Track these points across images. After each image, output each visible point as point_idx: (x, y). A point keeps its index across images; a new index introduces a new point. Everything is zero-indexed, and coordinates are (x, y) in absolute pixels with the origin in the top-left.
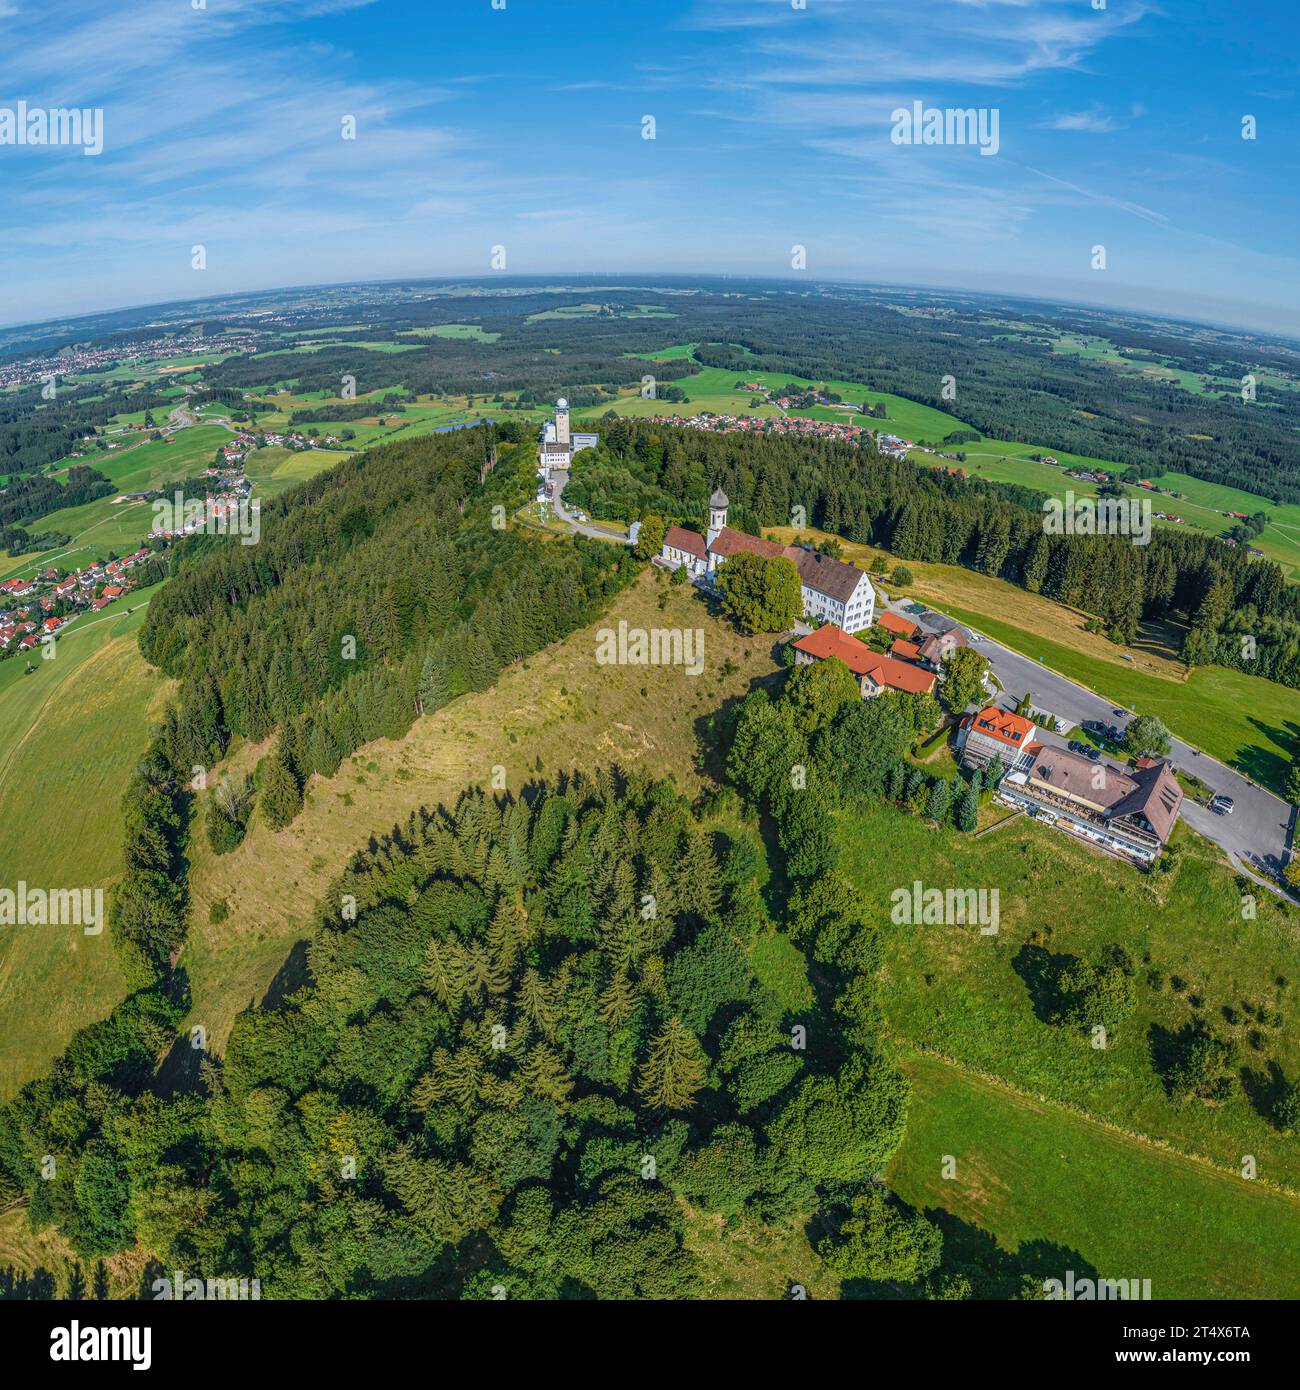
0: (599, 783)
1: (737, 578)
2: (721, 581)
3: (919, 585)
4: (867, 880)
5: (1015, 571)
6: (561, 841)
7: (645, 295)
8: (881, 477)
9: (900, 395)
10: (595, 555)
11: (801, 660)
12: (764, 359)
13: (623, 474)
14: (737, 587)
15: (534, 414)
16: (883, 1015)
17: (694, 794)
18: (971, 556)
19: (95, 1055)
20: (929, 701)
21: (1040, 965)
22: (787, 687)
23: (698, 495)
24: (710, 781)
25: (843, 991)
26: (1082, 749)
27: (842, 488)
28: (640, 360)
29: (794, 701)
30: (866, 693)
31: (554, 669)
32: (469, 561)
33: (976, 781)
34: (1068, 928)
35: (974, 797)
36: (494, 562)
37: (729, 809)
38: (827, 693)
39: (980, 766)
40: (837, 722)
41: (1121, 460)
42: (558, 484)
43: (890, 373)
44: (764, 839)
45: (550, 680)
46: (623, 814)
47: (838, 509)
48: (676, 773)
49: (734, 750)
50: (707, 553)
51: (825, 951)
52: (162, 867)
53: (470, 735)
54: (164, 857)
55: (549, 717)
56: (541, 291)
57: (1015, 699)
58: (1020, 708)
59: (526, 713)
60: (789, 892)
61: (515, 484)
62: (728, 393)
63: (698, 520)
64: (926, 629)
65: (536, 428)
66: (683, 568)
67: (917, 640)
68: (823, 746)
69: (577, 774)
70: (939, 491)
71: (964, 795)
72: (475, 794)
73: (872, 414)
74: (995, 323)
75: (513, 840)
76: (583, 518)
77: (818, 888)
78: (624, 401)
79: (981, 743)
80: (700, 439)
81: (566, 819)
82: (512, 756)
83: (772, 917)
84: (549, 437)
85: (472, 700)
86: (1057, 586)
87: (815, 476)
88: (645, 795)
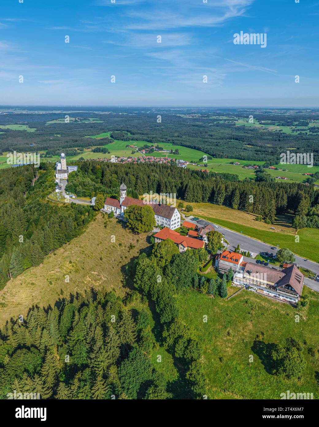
0: (86, 296)
1: (132, 214)
2: (126, 216)
3: (196, 211)
4: (191, 321)
5: (228, 202)
6: (72, 322)
7: (92, 114)
8: (179, 175)
9: (183, 146)
10: (80, 210)
11: (157, 241)
12: (136, 136)
13: (88, 180)
14: (132, 218)
15: (52, 159)
16: (206, 378)
17: (123, 295)
18: (212, 199)
20: (203, 251)
21: (262, 349)
22: (153, 251)
23: (115, 186)
24: (128, 290)
25: (189, 369)
26: (261, 263)
27: (166, 180)
28: (91, 138)
29: (156, 256)
30: (181, 250)
31: (66, 254)
32: (29, 216)
33: (225, 278)
34: (270, 332)
35: (225, 284)
36: (40, 215)
37: (136, 299)
38: (167, 252)
39: (225, 273)
40: (172, 262)
41: (262, 160)
42: (64, 185)
43: (179, 138)
44: (151, 309)
45: (65, 258)
46: (96, 307)
47: (165, 187)
48: (116, 288)
49: (136, 276)
50: (120, 206)
51: (179, 353)
53: (33, 284)
55: (65, 273)
56: (51, 112)
57: (234, 247)
58: (236, 250)
59: (55, 272)
60: (162, 330)
61: (46, 186)
62: (123, 149)
63: (116, 195)
64: (200, 226)
65: (53, 165)
66: (112, 212)
67: (197, 230)
68: (168, 272)
69: (77, 294)
70: (199, 178)
71: (221, 284)
72: (35, 308)
73: (174, 153)
74: (215, 117)
75: (52, 325)
76: (74, 197)
77: (173, 326)
78: (86, 154)
79: (224, 264)
80: (115, 166)
81: (74, 312)
82: (51, 290)
83: (157, 341)
84: (59, 168)
85: (33, 270)
86: (244, 206)
87: (156, 176)
88: (104, 298)
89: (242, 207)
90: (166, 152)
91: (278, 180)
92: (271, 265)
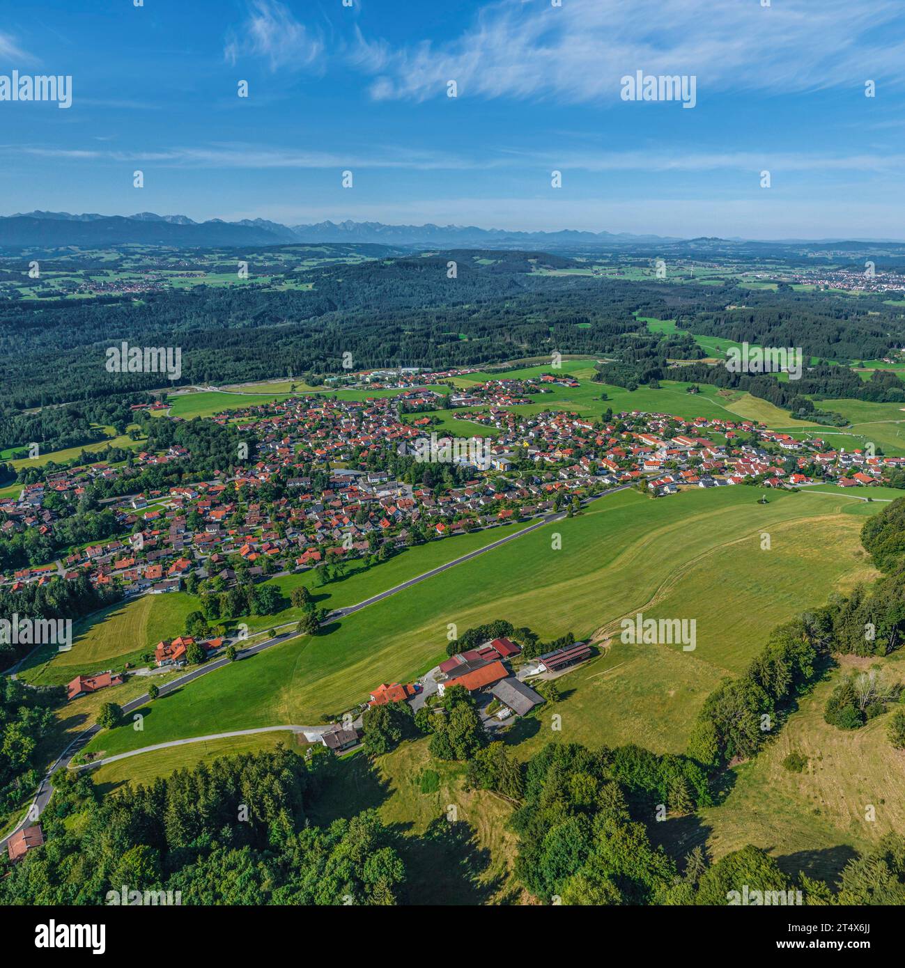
19: (631, 769)
52: (774, 695)
54: (781, 689)
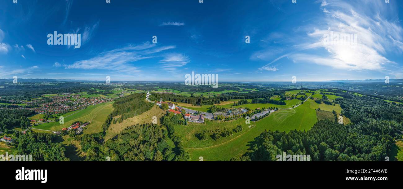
3: (178, 105)
4: (178, 132)
5: (186, 102)
8: (174, 96)
9: (175, 90)
11: (169, 112)
20: (181, 114)
21: (198, 135)
30: (175, 114)
34: (199, 131)
44: (167, 130)
49: (163, 121)
58: (188, 113)
60: (170, 135)
67: (179, 109)
70: (178, 97)
79: (186, 117)
89: (189, 103)
90: (171, 91)
91: (196, 96)
92: (197, 115)
